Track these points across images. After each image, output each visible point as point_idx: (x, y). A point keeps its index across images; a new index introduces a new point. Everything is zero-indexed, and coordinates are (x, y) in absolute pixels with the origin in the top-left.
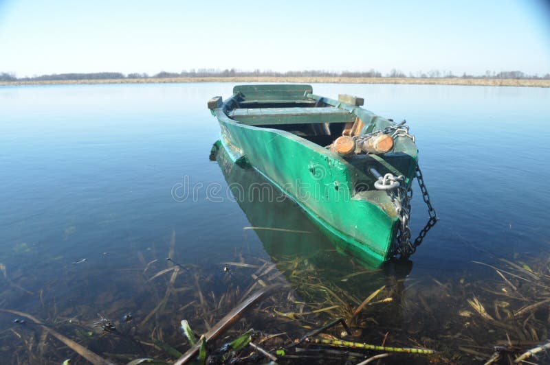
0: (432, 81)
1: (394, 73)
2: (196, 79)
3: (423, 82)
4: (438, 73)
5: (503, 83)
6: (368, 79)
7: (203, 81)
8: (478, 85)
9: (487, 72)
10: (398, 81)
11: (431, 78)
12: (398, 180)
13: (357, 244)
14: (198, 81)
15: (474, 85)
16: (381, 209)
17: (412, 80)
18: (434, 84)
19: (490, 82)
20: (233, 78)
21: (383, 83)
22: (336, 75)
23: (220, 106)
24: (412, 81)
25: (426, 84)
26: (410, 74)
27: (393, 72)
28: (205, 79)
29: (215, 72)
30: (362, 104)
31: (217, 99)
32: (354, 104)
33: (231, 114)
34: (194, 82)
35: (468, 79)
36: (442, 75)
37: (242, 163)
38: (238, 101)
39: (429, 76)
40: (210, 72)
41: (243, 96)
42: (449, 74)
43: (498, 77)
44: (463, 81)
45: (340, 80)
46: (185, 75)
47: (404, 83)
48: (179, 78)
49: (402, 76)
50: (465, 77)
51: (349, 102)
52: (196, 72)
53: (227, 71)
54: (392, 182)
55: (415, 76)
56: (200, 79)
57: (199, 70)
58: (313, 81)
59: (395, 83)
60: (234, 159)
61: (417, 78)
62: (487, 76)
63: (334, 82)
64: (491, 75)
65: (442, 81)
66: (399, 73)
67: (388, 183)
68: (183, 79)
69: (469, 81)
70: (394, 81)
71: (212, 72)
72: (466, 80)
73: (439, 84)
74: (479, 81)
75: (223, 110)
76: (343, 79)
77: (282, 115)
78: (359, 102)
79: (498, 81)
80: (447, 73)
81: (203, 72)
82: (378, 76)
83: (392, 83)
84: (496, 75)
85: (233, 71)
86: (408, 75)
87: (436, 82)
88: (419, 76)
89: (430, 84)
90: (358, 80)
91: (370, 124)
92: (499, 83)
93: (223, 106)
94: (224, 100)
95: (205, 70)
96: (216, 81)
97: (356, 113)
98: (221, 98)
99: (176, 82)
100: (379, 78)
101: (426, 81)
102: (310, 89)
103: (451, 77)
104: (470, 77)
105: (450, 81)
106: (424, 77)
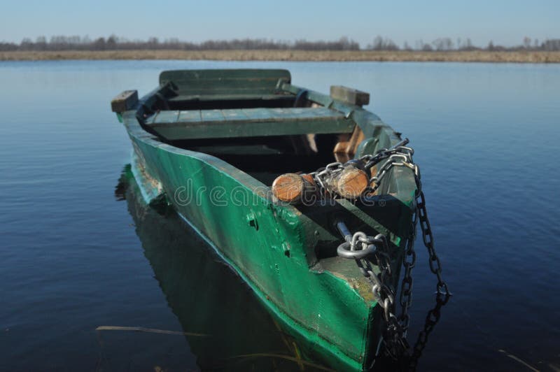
0: (440, 57)
1: (380, 44)
2: (49, 53)
3: (425, 58)
4: (449, 43)
5: (550, 59)
6: (337, 54)
7: (59, 57)
8: (511, 62)
9: (526, 40)
10: (385, 57)
11: (438, 50)
12: (374, 242)
13: (322, 344)
14: (52, 59)
15: (505, 62)
16: (351, 287)
17: (408, 54)
18: (442, 60)
19: (530, 57)
20: (113, 52)
21: (361, 60)
22: (284, 48)
23: (133, 108)
24: (407, 57)
25: (429, 60)
26: (406, 44)
27: (378, 42)
28: (63, 53)
29: (81, 41)
30: (367, 102)
31: (128, 95)
32: (354, 102)
33: (150, 121)
34: (44, 59)
35: (496, 53)
36: (456, 46)
37: (161, 205)
38: (166, 97)
39: (434, 48)
40: (72, 41)
41: (176, 88)
42: (466, 45)
43: (543, 48)
44: (487, 56)
45: (292, 56)
46: (28, 46)
47: (395, 60)
48: (18, 53)
49: (392, 48)
50: (492, 49)
51: (346, 99)
52: (48, 41)
53: (101, 40)
54: (364, 246)
55: (413, 47)
56: (55, 54)
57: (53, 38)
58: (246, 57)
59: (381, 60)
60: (147, 199)
61: (417, 52)
62: (525, 46)
63: (283, 60)
64: (532, 44)
65: (455, 56)
66: (388, 44)
67: (358, 247)
68: (24, 54)
69: (497, 56)
70: (378, 57)
71: (77, 42)
72: (493, 54)
73: (450, 60)
74: (513, 56)
75: (138, 113)
76: (297, 54)
77: (235, 123)
78: (361, 99)
79: (543, 56)
80: (463, 43)
81: (61, 41)
82: (354, 48)
83: (376, 60)
84: (540, 44)
85: (112, 40)
86: (401, 47)
87: (446, 57)
88: (420, 47)
89: (437, 60)
90: (321, 55)
91: (371, 139)
92: (543, 59)
93: (139, 107)
94: (141, 96)
95: (63, 38)
96: (82, 57)
97: (356, 118)
98: (135, 94)
99: (11, 59)
100: (357, 53)
101: (429, 56)
102: (285, 75)
103: (470, 49)
104: (499, 49)
105: (469, 55)
106: (427, 49)
